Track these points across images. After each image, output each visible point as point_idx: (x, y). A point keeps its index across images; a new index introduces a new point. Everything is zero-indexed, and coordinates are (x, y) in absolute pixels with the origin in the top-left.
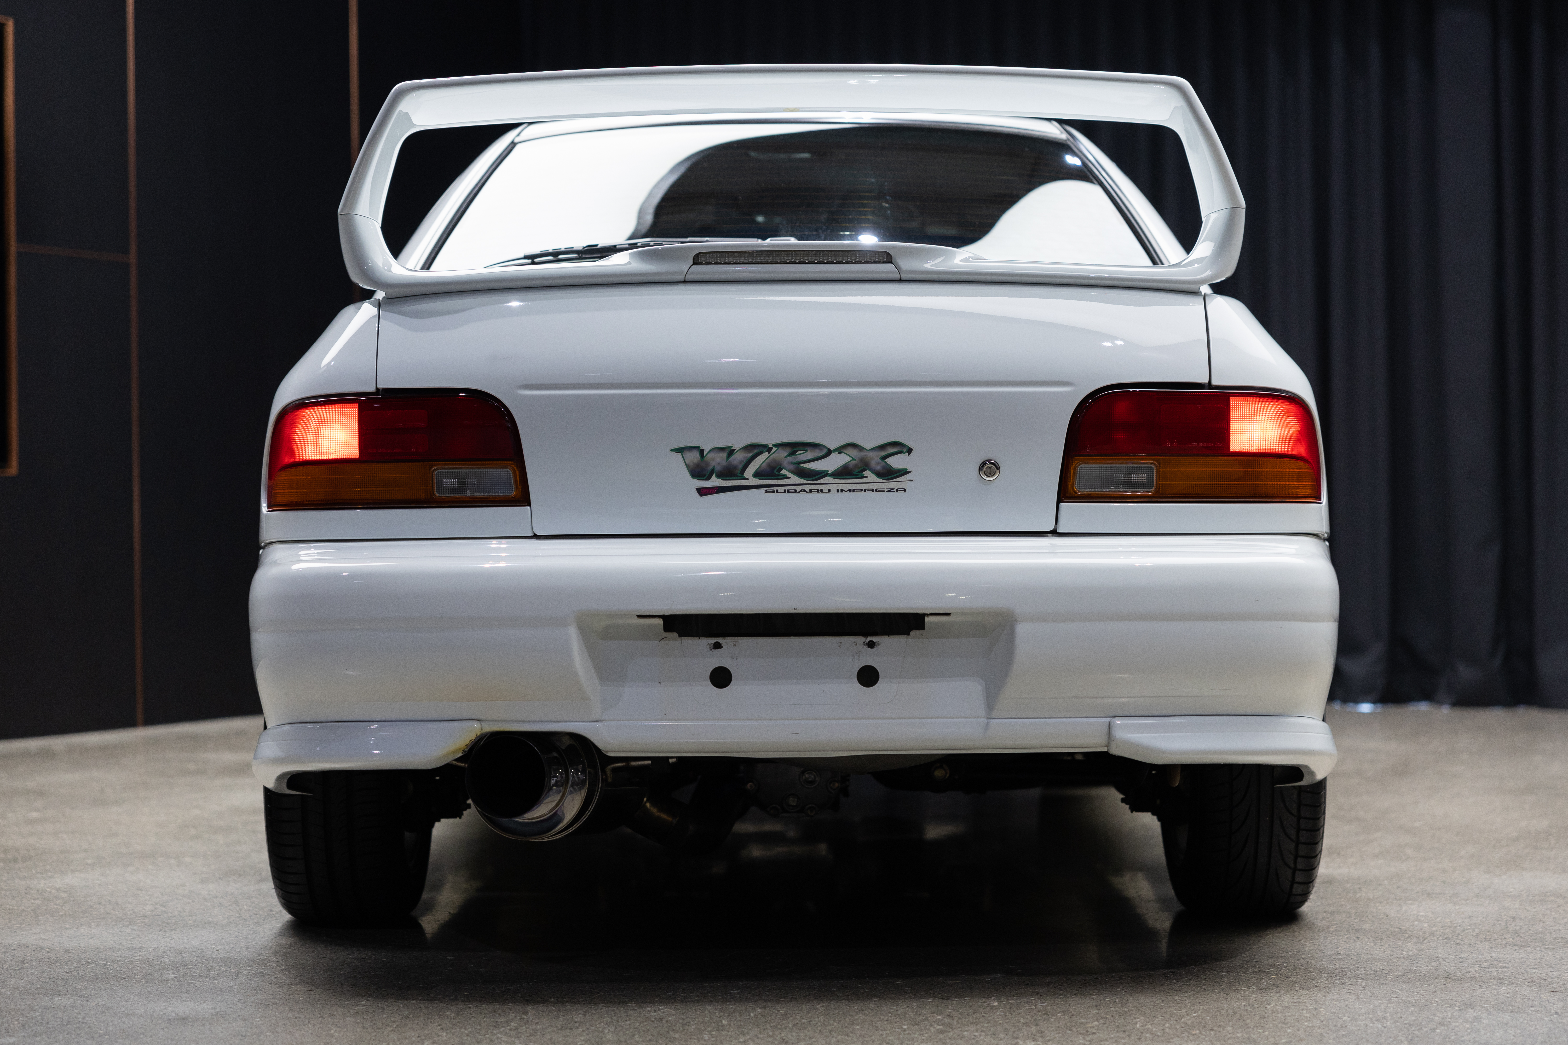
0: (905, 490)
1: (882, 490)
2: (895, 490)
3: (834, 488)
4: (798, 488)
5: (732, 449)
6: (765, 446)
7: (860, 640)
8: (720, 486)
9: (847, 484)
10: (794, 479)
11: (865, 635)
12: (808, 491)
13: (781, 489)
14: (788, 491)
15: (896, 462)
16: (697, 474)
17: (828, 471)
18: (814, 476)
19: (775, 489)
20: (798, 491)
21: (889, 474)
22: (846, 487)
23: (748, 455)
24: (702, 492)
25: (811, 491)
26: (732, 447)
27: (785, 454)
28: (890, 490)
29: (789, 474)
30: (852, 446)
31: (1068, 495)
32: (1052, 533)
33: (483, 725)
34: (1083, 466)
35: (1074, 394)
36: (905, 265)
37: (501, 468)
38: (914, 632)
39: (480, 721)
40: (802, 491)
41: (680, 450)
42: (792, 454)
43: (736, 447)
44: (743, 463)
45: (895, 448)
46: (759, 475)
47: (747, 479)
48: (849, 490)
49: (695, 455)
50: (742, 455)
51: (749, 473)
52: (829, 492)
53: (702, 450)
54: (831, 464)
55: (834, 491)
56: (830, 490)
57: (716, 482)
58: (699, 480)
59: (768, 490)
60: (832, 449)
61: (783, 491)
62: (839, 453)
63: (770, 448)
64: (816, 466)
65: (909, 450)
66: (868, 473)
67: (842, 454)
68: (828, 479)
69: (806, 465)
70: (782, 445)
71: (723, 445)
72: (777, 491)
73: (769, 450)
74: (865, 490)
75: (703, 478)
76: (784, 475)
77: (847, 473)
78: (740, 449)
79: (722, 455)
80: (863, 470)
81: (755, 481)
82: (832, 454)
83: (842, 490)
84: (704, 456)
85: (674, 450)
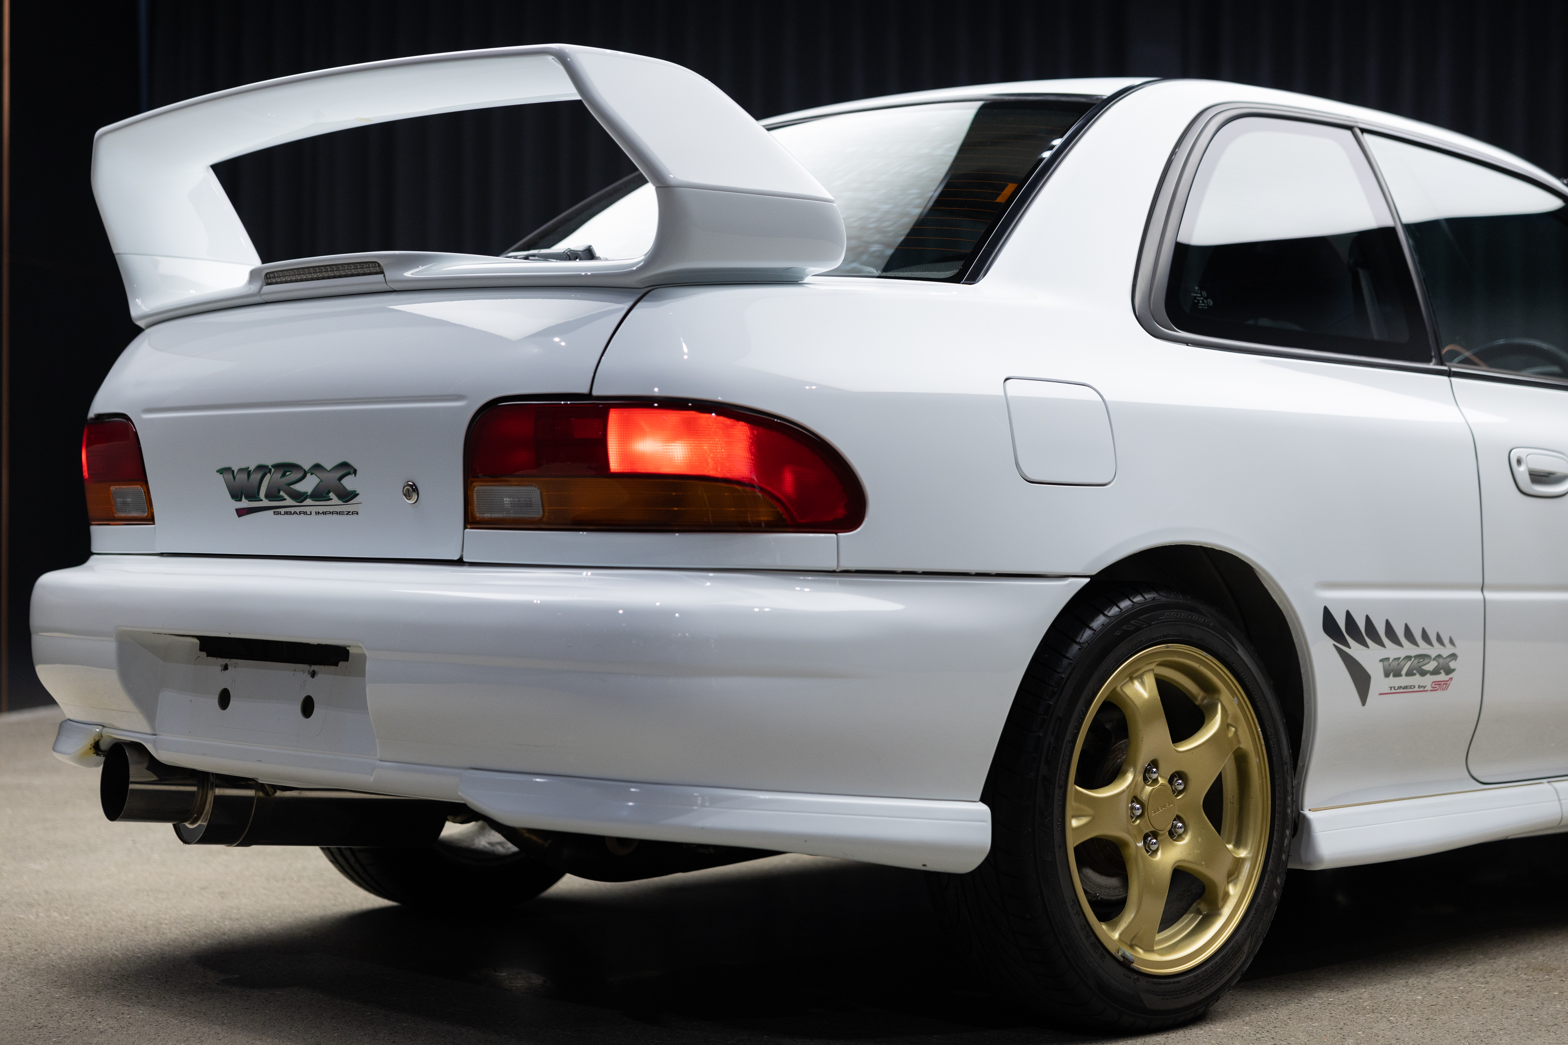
0: (357, 514)
1: (340, 513)
2: (351, 513)
3: (314, 509)
4: (292, 510)
5: (249, 470)
6: (266, 467)
7: (306, 667)
8: (249, 507)
9: (322, 505)
10: (289, 501)
11: (311, 663)
12: (298, 513)
13: (282, 510)
15: (349, 483)
16: (236, 496)
17: (307, 493)
18: (300, 497)
19: (279, 510)
20: (292, 513)
21: (345, 496)
22: (321, 509)
23: (261, 475)
24: (241, 512)
25: (300, 513)
26: (249, 468)
27: (280, 475)
28: (348, 513)
29: (286, 496)
30: (317, 467)
31: (471, 521)
32: (460, 562)
33: (105, 729)
34: (478, 489)
35: (468, 408)
36: (390, 274)
37: (139, 488)
38: (341, 664)
39: (103, 726)
40: (294, 513)
41: (221, 471)
42: (284, 475)
43: (252, 468)
44: (257, 484)
45: (346, 468)
46: (268, 496)
47: (262, 500)
48: (323, 512)
49: (231, 476)
50: (256, 477)
51: (262, 495)
52: (311, 514)
53: (233, 472)
54: (308, 485)
55: (313, 513)
56: (311, 512)
57: (245, 504)
58: (235, 501)
59: (274, 512)
60: (307, 470)
61: (283, 513)
62: (312, 474)
63: (270, 470)
64: (300, 487)
65: (355, 472)
66: (332, 495)
67: (314, 475)
68: (309, 501)
69: (293, 487)
70: (277, 466)
71: (244, 466)
72: (279, 513)
73: (270, 471)
74: (332, 513)
75: (238, 499)
76: (282, 497)
77: (319, 495)
78: (254, 471)
79: (245, 476)
80: (329, 492)
81: (266, 503)
82: (309, 475)
83: (319, 512)
84: (234, 477)
85: (218, 471)
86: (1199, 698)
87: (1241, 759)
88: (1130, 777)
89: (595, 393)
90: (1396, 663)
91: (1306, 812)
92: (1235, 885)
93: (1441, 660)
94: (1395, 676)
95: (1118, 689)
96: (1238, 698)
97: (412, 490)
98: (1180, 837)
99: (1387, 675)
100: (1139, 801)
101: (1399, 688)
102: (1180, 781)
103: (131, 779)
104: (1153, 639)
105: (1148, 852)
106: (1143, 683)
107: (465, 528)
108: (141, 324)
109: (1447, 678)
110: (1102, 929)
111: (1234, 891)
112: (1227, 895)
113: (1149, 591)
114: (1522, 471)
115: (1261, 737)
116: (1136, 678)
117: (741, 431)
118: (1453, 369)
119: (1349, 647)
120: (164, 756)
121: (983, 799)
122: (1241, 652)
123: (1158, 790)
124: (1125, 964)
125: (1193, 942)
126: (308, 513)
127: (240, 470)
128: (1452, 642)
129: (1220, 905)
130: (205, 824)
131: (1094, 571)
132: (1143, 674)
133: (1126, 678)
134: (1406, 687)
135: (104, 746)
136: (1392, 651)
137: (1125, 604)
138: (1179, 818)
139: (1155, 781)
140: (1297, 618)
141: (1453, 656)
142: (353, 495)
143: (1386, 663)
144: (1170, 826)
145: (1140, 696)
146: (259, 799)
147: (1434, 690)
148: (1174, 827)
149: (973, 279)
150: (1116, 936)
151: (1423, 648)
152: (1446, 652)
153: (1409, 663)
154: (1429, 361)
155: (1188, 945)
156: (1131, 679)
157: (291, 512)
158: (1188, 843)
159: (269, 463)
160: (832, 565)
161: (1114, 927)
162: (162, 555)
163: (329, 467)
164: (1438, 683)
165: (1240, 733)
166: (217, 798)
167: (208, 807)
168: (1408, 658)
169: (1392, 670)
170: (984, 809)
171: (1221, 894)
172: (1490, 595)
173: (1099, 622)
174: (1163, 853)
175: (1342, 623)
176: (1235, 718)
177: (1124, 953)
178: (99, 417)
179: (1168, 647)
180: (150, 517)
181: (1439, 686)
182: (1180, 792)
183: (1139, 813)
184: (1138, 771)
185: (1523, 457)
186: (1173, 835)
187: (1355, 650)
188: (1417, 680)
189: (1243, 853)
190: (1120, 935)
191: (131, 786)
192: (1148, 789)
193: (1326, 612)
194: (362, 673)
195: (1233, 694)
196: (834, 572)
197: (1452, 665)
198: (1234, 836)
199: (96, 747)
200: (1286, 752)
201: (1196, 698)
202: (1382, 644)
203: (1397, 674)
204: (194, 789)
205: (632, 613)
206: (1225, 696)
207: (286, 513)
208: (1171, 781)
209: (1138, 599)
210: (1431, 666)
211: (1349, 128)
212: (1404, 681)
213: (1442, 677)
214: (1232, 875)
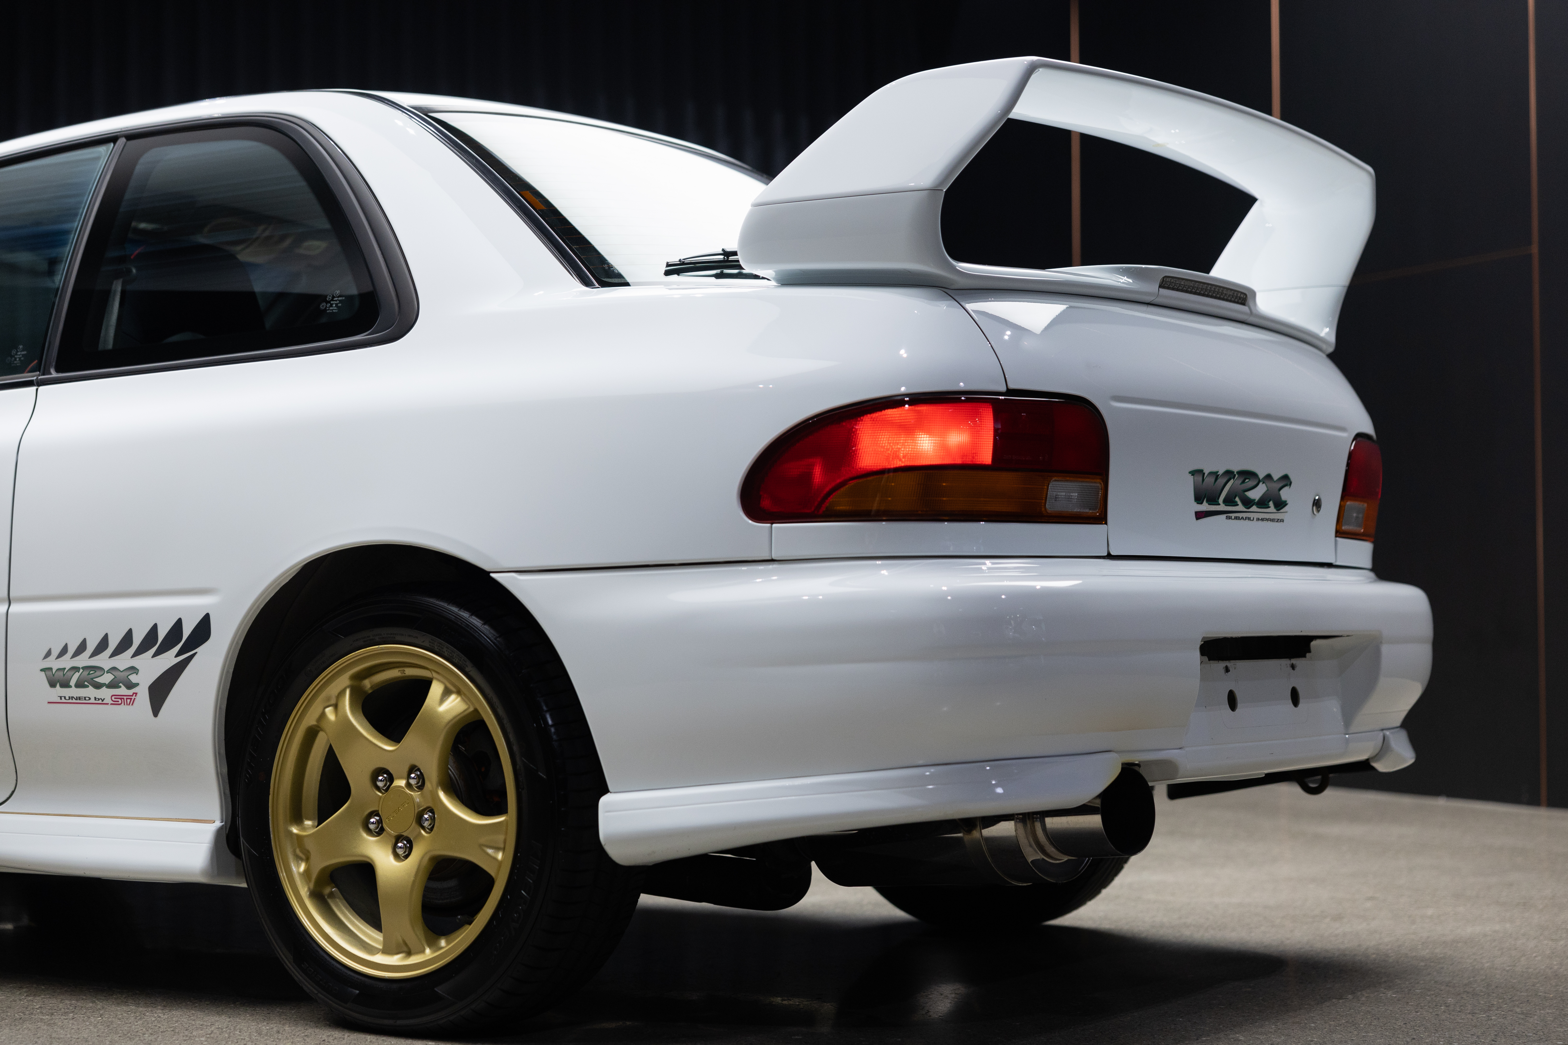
0: (1282, 521)
3: (1255, 516)
4: (1240, 515)
5: (1218, 474)
6: (1234, 472)
8: (1206, 510)
9: (1262, 513)
10: (1240, 507)
13: (1233, 515)
15: (1283, 495)
16: (1198, 498)
17: (1255, 500)
18: (1249, 503)
19: (1230, 515)
21: (1280, 505)
22: (1260, 516)
23: (1224, 480)
24: (1198, 515)
25: (1244, 519)
26: (1218, 472)
27: (1240, 482)
29: (1239, 502)
30: (1269, 476)
31: (1341, 531)
32: (1331, 565)
34: (1346, 505)
36: (1251, 307)
38: (1308, 655)
39: (1117, 752)
40: (1241, 519)
41: (1193, 473)
42: (1243, 482)
43: (1221, 472)
44: (1220, 489)
45: (1286, 480)
46: (1223, 501)
47: (1219, 504)
48: (1262, 519)
49: (1198, 479)
50: (1221, 481)
51: (1221, 499)
52: (1253, 520)
53: (1204, 474)
54: (1257, 492)
55: (1255, 519)
56: (1253, 518)
57: (1204, 507)
58: (1197, 503)
59: (1227, 516)
60: (1261, 479)
61: (1233, 518)
62: (1263, 483)
63: (1235, 475)
64: (1251, 494)
65: (1291, 484)
66: (1272, 503)
67: (1264, 484)
68: (1254, 508)
69: (1248, 493)
70: (1241, 473)
71: (1214, 470)
72: (1230, 518)
73: (1233, 477)
74: (1267, 520)
75: (1200, 502)
76: (1236, 502)
77: (1262, 503)
78: (1222, 475)
79: (1213, 479)
80: (1271, 501)
81: (1222, 507)
82: (1261, 483)
83: (1259, 519)
84: (1203, 480)
85: (1190, 473)
97: (1317, 506)
107: (1338, 537)
126: (1252, 519)
127: (1212, 474)
142: (1284, 504)
157: (1239, 517)
159: (1236, 469)
163: (1276, 478)
180: (1103, 515)
207: (1236, 518)
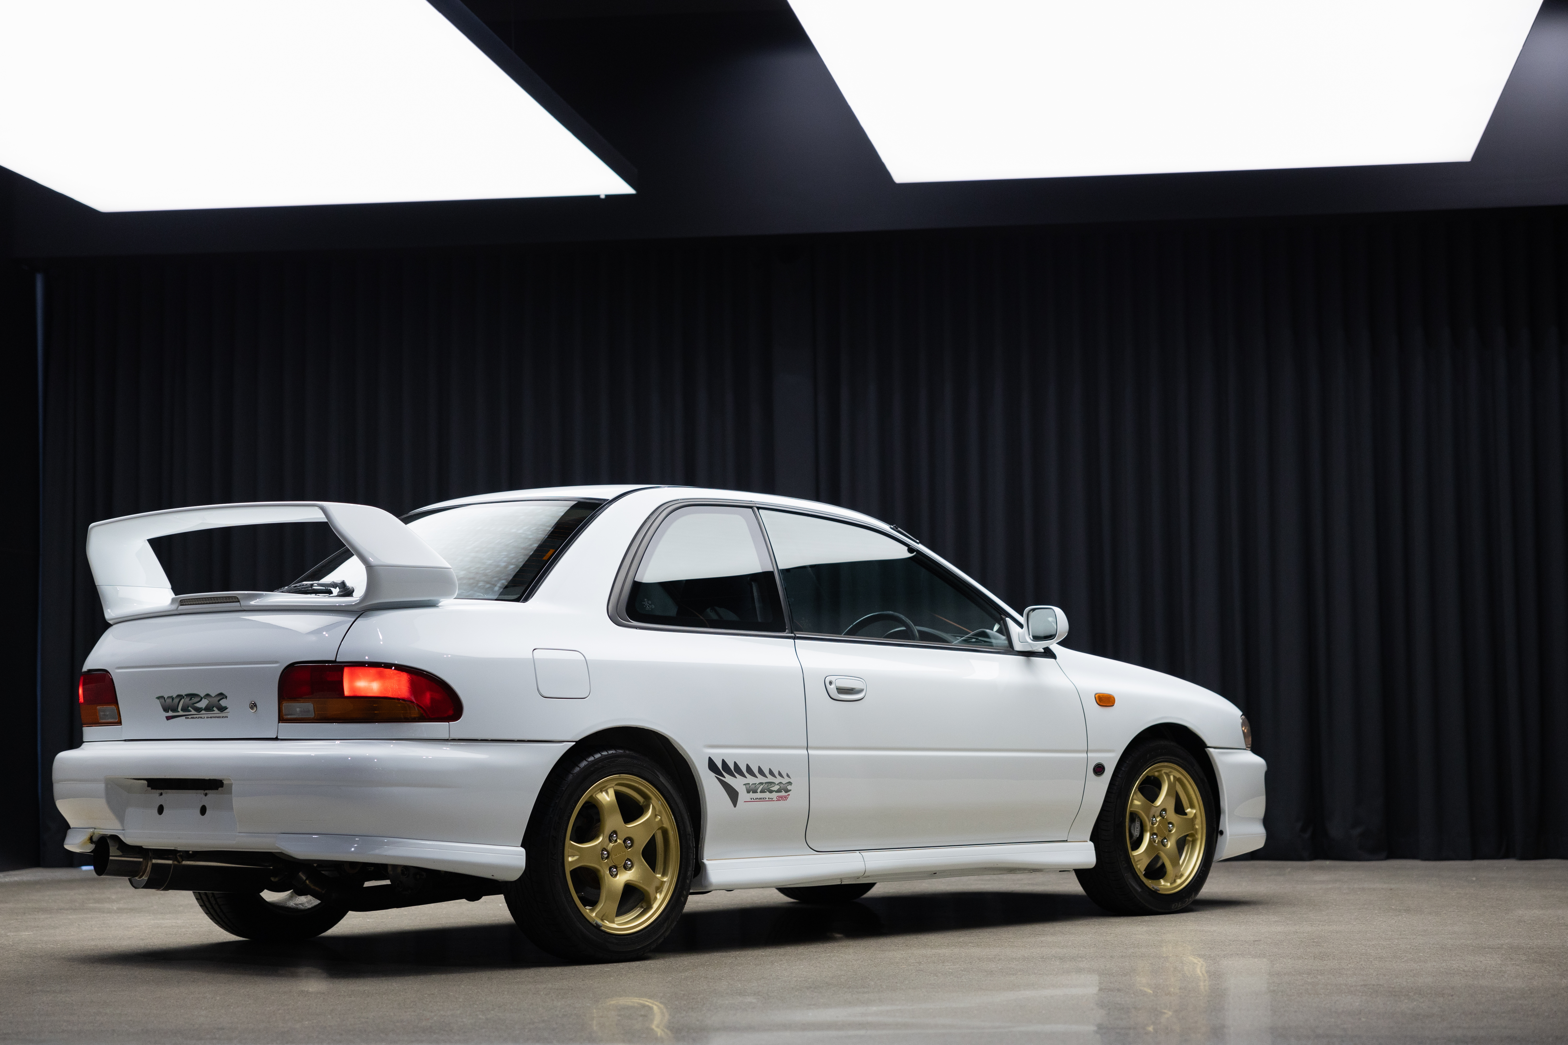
0: (227, 717)
1: (219, 717)
2: (224, 717)
3: (206, 716)
4: (195, 716)
6: (182, 695)
7: (202, 791)
8: (173, 715)
9: (210, 714)
10: (193, 712)
11: (205, 789)
13: (190, 717)
14: (194, 718)
15: (223, 703)
16: (166, 710)
17: (202, 708)
18: (198, 710)
19: (188, 716)
21: (222, 709)
22: (209, 716)
23: (178, 700)
24: (168, 718)
25: (199, 718)
27: (189, 699)
29: (191, 710)
30: (208, 695)
31: (282, 719)
32: (276, 739)
33: (96, 830)
34: (285, 704)
35: (279, 667)
36: (243, 603)
37: (113, 707)
38: (220, 789)
39: (95, 829)
41: (158, 698)
42: (191, 699)
43: (174, 696)
44: (177, 704)
45: (222, 696)
46: (183, 710)
47: (179, 712)
48: (211, 717)
49: (164, 700)
50: (176, 700)
51: (179, 709)
53: (164, 698)
54: (203, 704)
55: (205, 718)
57: (170, 714)
58: (166, 712)
59: (186, 718)
60: (202, 697)
64: (198, 705)
65: (226, 697)
66: (215, 709)
67: (206, 699)
68: (203, 712)
69: (196, 705)
70: (187, 695)
71: (170, 695)
72: (188, 718)
73: (184, 697)
74: (215, 717)
77: (208, 709)
78: (175, 698)
79: (171, 700)
80: (213, 707)
81: (181, 713)
82: (203, 699)
84: (165, 701)
85: (156, 698)
86: (642, 802)
87: (665, 832)
88: (601, 839)
89: (337, 660)
90: (754, 786)
91: (705, 861)
92: (661, 893)
93: (782, 785)
94: (753, 793)
95: (594, 796)
96: (661, 802)
97: (253, 706)
98: (630, 869)
99: (748, 792)
100: (607, 851)
101: (757, 799)
102: (629, 842)
103: (111, 854)
104: (612, 772)
105: (612, 876)
106: (607, 793)
107: (279, 723)
108: (111, 622)
109: (786, 794)
110: (587, 911)
111: (659, 897)
112: (656, 898)
113: (610, 749)
114: (832, 689)
115: (674, 821)
116: (604, 791)
117: (404, 678)
118: (797, 635)
119: (725, 777)
120: (129, 840)
121: (522, 846)
122: (662, 779)
123: (616, 845)
124: (598, 927)
125: (637, 920)
126: (203, 718)
127: (168, 697)
128: (788, 776)
129: (652, 903)
130: (146, 878)
131: (577, 739)
132: (608, 789)
133: (598, 790)
134: (761, 799)
135: (95, 839)
136: (750, 780)
137: (598, 756)
138: (630, 860)
139: (616, 841)
140: (693, 763)
141: (790, 783)
142: (226, 708)
143: (748, 786)
144: (624, 863)
145: (606, 800)
146: (175, 865)
147: (778, 800)
148: (626, 864)
149: (526, 600)
150: (594, 914)
151: (770, 779)
152: (785, 780)
153: (762, 786)
154: (784, 631)
155: (634, 922)
156: (601, 791)
158: (634, 872)
159: (183, 693)
160: (447, 737)
161: (592, 911)
162: (125, 740)
163: (213, 696)
164: (781, 797)
165: (663, 819)
166: (154, 865)
167: (149, 869)
168: (761, 783)
169: (751, 790)
170: (523, 850)
171: (652, 898)
172: (810, 752)
173: (584, 764)
174: (620, 876)
175: (720, 766)
176: (660, 812)
177: (596, 922)
178: (90, 671)
179: (620, 776)
180: (119, 721)
181: (780, 799)
182: (630, 847)
183: (606, 856)
184: (605, 836)
185: (834, 681)
186: (626, 868)
187: (728, 779)
188: (767, 795)
189: (665, 879)
190: (596, 914)
191: (111, 858)
192: (611, 845)
193: (710, 760)
194: (230, 793)
195: (659, 800)
196: (448, 740)
197: (789, 787)
198: (662, 870)
199: (91, 840)
200: (689, 829)
201: (640, 802)
202: (745, 777)
203: (755, 792)
204: (141, 860)
205: (354, 759)
206: (654, 801)
207: (192, 718)
208: (625, 841)
209: (605, 753)
210: (776, 788)
211: (751, 507)
212: (759, 795)
213: (783, 794)
214: (658, 889)
